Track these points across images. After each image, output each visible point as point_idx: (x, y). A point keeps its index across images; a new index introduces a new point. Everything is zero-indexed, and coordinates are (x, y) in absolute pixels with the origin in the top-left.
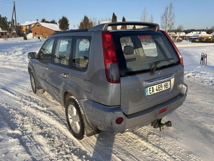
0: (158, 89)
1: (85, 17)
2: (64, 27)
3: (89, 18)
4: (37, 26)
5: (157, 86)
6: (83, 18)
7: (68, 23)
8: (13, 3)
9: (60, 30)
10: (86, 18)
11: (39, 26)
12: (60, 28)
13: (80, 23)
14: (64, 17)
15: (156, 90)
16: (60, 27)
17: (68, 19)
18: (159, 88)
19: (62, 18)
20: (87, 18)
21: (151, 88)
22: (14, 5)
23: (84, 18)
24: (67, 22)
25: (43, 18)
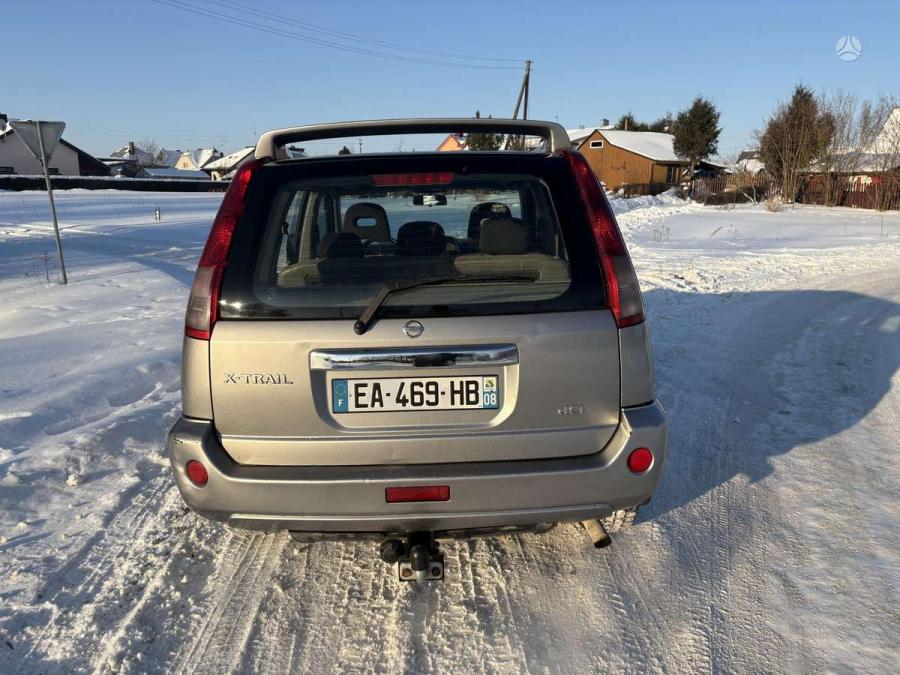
0: (408, 397)
1: (799, 92)
2: (693, 144)
3: (816, 95)
4: (594, 145)
5: (403, 384)
6: (787, 99)
7: (714, 125)
8: (525, 66)
9: (674, 158)
10: (802, 97)
11: (600, 144)
12: (675, 148)
13: (770, 125)
14: (700, 101)
15: (398, 401)
16: (675, 144)
17: (717, 111)
18: (413, 393)
19: (691, 106)
20: (810, 95)
21: (365, 385)
22: (525, 73)
23: (795, 98)
24: (709, 122)
25: (626, 114)
